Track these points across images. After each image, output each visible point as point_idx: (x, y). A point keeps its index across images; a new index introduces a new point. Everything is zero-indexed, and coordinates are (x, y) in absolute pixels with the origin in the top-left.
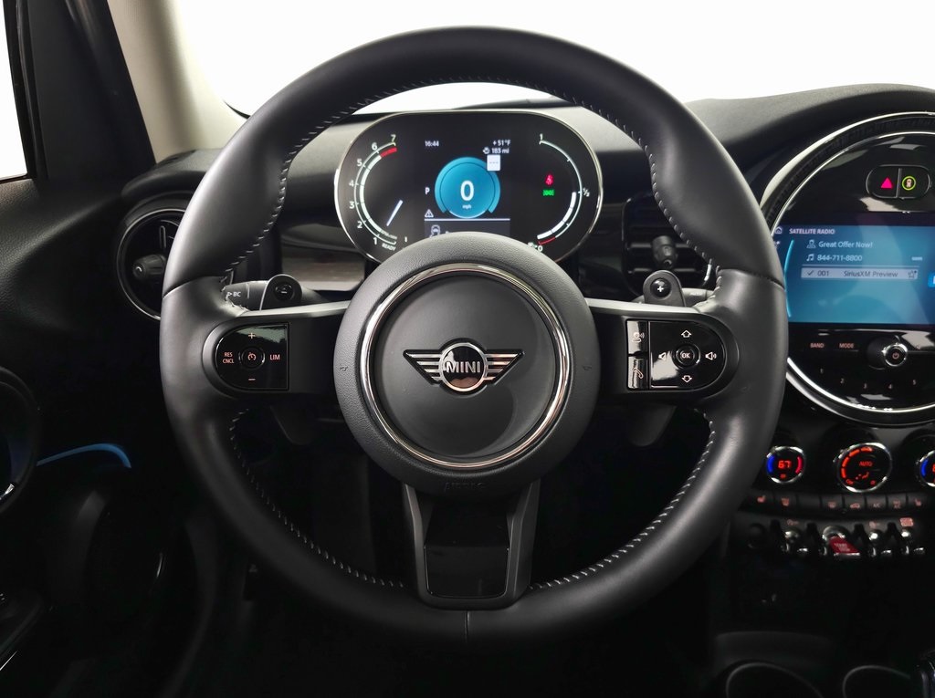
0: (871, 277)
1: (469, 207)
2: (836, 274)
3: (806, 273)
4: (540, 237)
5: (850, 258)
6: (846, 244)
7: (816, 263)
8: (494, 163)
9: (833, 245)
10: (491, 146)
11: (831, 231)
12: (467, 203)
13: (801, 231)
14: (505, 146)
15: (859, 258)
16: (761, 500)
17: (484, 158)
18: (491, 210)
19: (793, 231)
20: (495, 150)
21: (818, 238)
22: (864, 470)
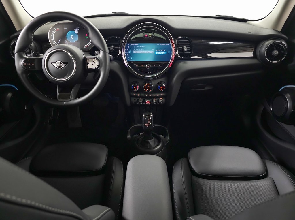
0: (145, 53)
1: (73, 40)
2: (139, 52)
3: (134, 52)
4: (86, 45)
5: (141, 49)
6: (140, 47)
7: (136, 50)
8: (77, 32)
9: (138, 47)
10: (76, 29)
11: (138, 44)
12: (72, 39)
13: (133, 44)
14: (78, 29)
15: (143, 49)
16: (134, 95)
17: (75, 31)
18: (77, 40)
19: (131, 44)
20: (77, 29)
21: (136, 46)
22: (148, 88)
